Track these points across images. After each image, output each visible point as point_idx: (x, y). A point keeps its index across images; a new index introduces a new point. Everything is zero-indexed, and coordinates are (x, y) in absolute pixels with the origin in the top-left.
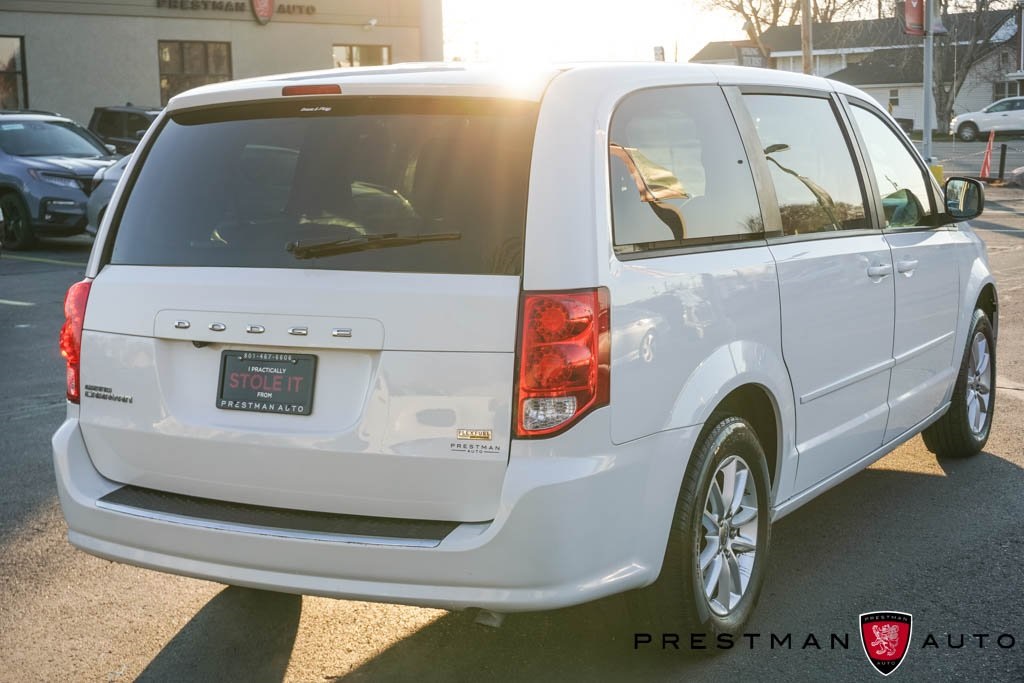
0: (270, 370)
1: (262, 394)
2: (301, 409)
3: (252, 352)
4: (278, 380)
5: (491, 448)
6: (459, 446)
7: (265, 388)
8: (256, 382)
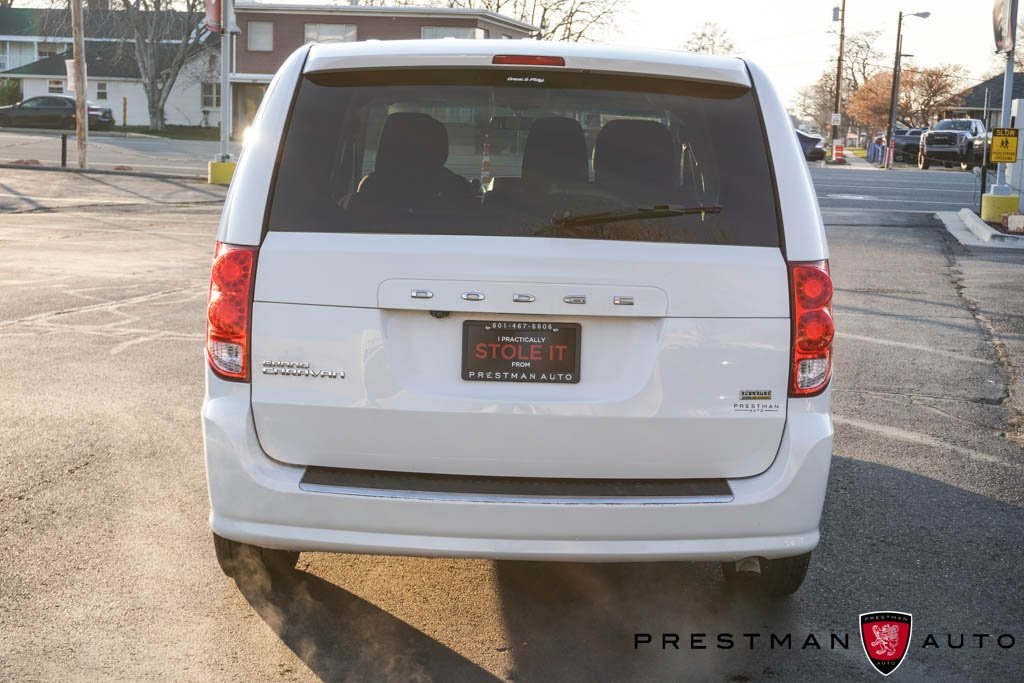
0: (525, 340)
1: (518, 364)
2: (569, 377)
3: (502, 322)
4: (535, 349)
5: (771, 406)
6: (741, 406)
7: (520, 358)
8: (509, 352)
